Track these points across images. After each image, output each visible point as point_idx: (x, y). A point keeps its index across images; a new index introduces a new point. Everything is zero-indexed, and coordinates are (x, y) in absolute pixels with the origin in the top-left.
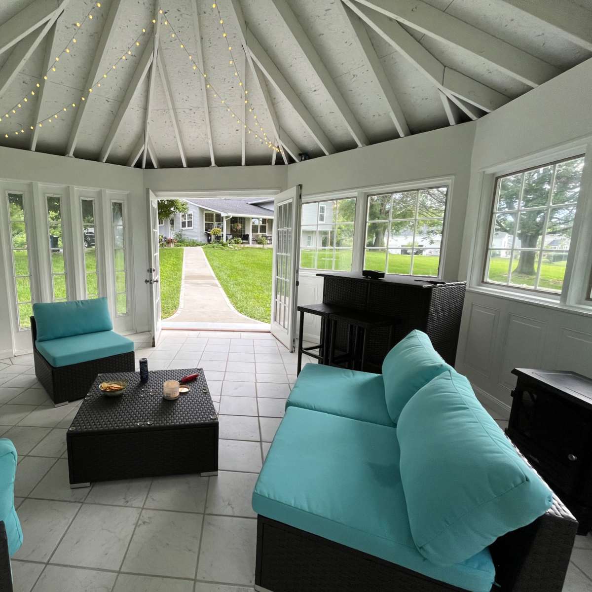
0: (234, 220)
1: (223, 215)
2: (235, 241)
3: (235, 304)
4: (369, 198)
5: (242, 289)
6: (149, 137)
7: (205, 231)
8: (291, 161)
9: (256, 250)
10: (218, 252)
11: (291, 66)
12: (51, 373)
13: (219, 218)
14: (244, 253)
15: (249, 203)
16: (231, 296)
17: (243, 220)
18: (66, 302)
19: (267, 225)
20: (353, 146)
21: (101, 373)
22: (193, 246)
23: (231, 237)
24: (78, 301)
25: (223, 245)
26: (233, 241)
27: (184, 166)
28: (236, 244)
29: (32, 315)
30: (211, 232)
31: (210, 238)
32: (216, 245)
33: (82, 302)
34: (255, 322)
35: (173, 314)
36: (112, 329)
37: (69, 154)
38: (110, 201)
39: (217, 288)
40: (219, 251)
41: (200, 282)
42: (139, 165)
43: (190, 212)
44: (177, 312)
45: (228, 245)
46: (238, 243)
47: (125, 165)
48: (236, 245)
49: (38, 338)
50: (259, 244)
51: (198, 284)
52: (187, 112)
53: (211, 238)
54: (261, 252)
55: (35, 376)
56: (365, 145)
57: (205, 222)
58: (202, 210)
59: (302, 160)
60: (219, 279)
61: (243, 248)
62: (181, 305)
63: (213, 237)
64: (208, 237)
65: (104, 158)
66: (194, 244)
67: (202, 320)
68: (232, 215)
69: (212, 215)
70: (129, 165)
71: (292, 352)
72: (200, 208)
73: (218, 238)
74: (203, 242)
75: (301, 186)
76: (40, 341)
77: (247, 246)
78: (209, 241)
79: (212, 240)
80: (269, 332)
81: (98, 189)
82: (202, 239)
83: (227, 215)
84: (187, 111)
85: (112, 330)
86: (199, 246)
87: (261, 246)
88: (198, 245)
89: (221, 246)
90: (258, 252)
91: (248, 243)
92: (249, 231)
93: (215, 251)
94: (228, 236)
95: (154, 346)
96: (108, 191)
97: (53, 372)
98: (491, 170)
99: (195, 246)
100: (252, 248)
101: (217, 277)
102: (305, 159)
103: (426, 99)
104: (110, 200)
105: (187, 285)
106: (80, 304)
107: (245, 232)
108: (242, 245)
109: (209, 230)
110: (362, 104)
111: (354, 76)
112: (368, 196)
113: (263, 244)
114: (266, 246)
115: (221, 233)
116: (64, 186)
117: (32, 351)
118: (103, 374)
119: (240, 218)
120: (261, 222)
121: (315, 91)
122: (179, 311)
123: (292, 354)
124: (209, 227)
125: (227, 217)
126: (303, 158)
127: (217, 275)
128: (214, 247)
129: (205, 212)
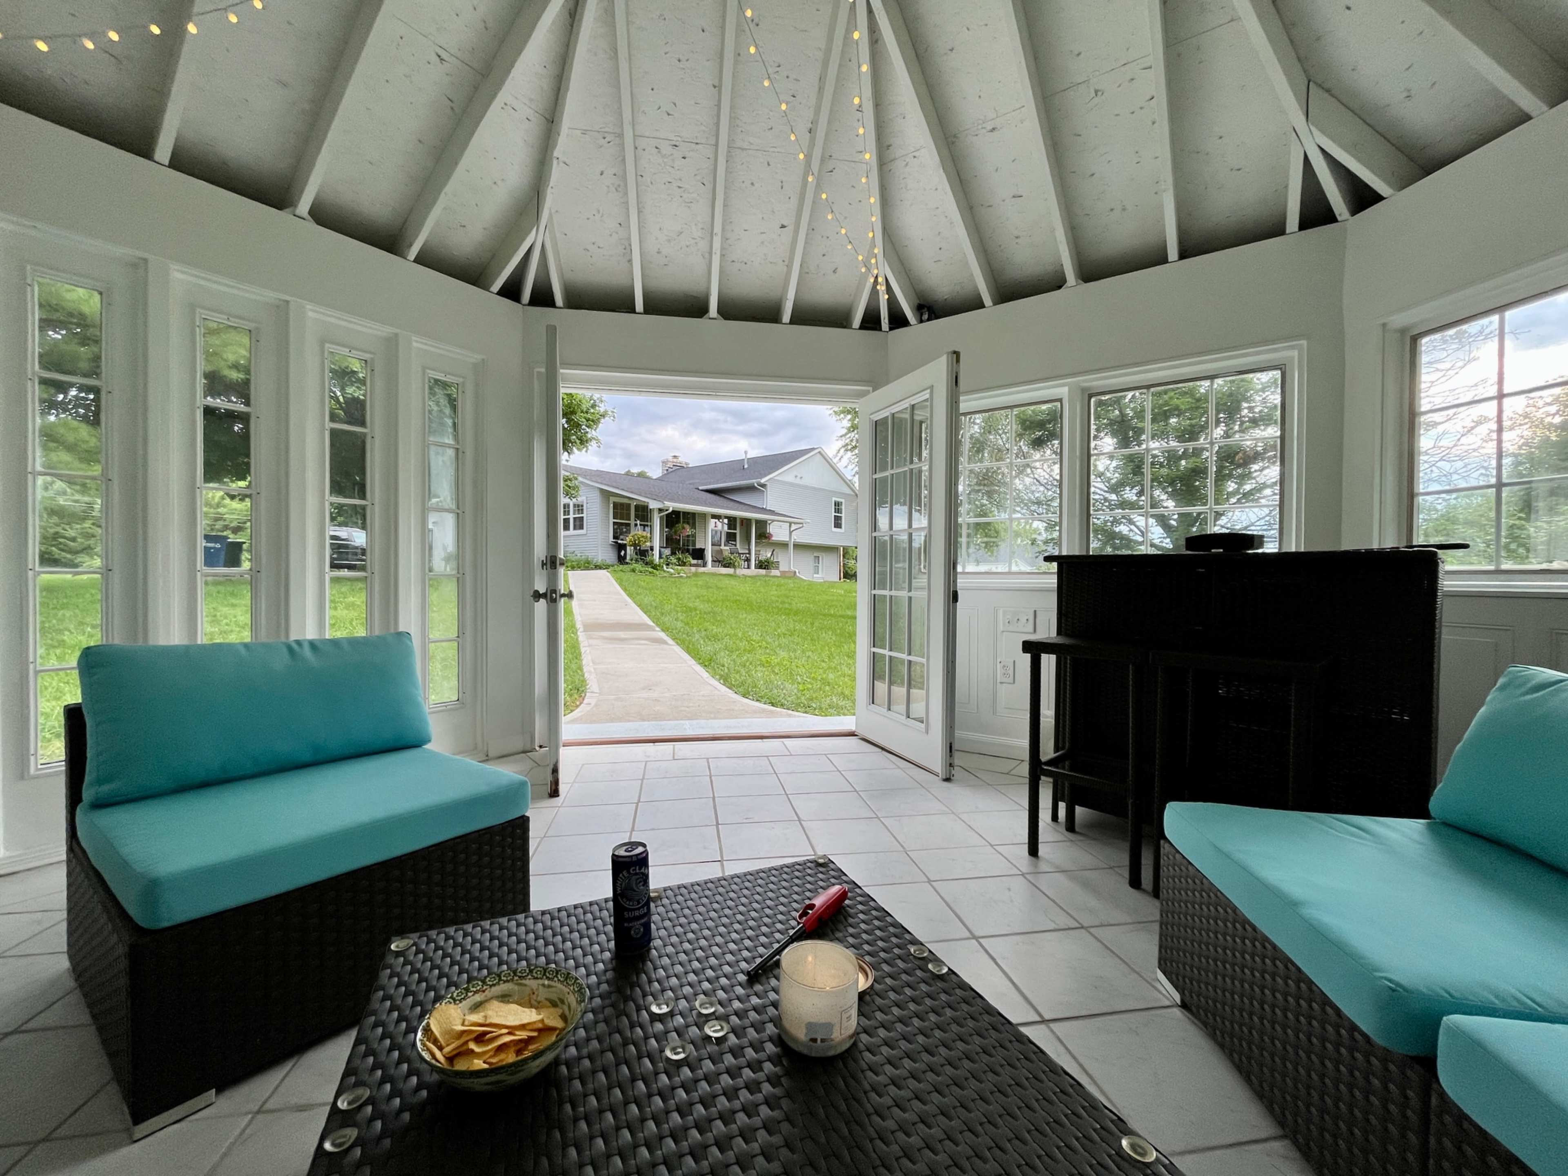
0: (673, 519)
1: (653, 505)
2: (679, 559)
3: (725, 680)
4: (1093, 400)
5: (726, 648)
6: (550, 214)
7: (611, 539)
8: (898, 321)
9: (721, 577)
10: (644, 579)
11: (952, 50)
12: (123, 964)
13: (643, 513)
14: (700, 583)
15: (701, 488)
16: (707, 663)
17: (690, 518)
18: (246, 645)
19: (738, 532)
20: (1057, 283)
21: (402, 933)
22: (587, 568)
23: (667, 552)
24: (298, 642)
25: (655, 567)
26: (673, 560)
27: (637, 310)
28: (679, 565)
29: (74, 696)
30: (627, 540)
31: (623, 553)
32: (638, 566)
33: (313, 645)
34: (790, 716)
35: (577, 706)
36: (428, 741)
37: (296, 206)
38: (424, 373)
39: (665, 646)
40: (648, 578)
41: (622, 634)
42: (511, 291)
43: (581, 499)
44: (586, 701)
45: (665, 567)
46: (684, 564)
47: (474, 283)
48: (679, 568)
49: (87, 794)
50: (725, 566)
51: (622, 640)
52: (664, 152)
53: (625, 554)
54: (733, 582)
55: (64, 963)
56: (1081, 282)
57: (612, 520)
58: (606, 495)
59: (921, 321)
60: (665, 630)
61: (696, 574)
62: (593, 684)
63: (630, 550)
64: (619, 552)
65: (411, 245)
66: (588, 565)
67: (659, 717)
68: (671, 506)
69: (628, 506)
70: (486, 287)
71: (947, 780)
72: (602, 490)
73: (643, 554)
74: (609, 562)
75: (957, 354)
76: (99, 805)
77: (702, 569)
78: (622, 560)
79: (628, 557)
80: (852, 734)
81: (387, 330)
82: (607, 555)
83: (660, 506)
84: (666, 149)
85: (427, 747)
86: (600, 568)
87: (730, 571)
88: (598, 567)
89: (651, 570)
90: (726, 581)
91: (705, 565)
92: (705, 543)
93: (636, 578)
94: (663, 550)
95: (554, 793)
96: (417, 343)
97: (135, 955)
98: (1399, 320)
99: (592, 569)
100: (714, 574)
101: (658, 625)
102: (929, 320)
103: (1239, 170)
104: (424, 369)
105: (591, 642)
106: (307, 652)
107: (694, 544)
108: (693, 569)
109: (621, 537)
110: (1093, 175)
111: (1096, 92)
112: (1090, 396)
113: (734, 567)
114: (740, 572)
115: (648, 544)
116: (271, 296)
117: (61, 852)
118: (415, 936)
119: (684, 513)
120: (726, 527)
121: (993, 129)
122: (590, 699)
123: (946, 784)
124: (620, 530)
125: (660, 510)
126: (926, 317)
127: (656, 621)
128: (633, 571)
129: (612, 499)
